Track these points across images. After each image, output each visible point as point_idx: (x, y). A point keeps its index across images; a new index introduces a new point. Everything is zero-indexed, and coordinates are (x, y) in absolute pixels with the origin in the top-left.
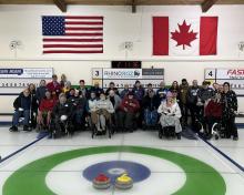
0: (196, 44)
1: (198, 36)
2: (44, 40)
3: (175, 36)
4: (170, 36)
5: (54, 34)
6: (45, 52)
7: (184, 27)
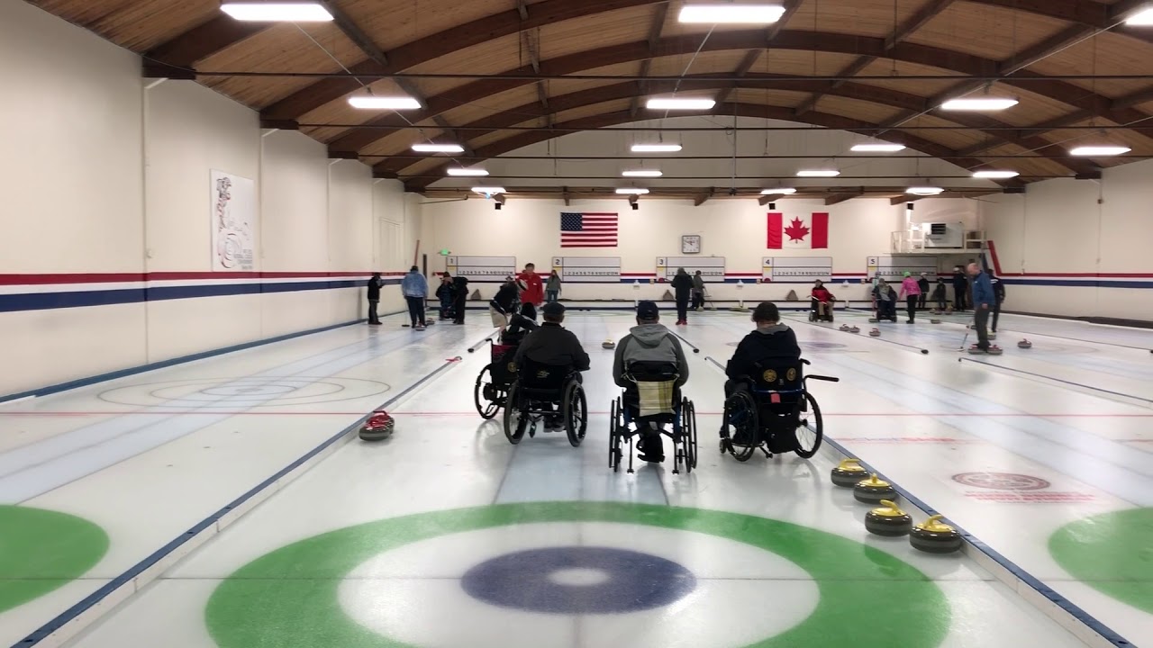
0: (808, 238)
1: (810, 231)
2: (563, 235)
3: (789, 231)
4: (784, 231)
5: (572, 230)
6: (563, 246)
7: (797, 223)
